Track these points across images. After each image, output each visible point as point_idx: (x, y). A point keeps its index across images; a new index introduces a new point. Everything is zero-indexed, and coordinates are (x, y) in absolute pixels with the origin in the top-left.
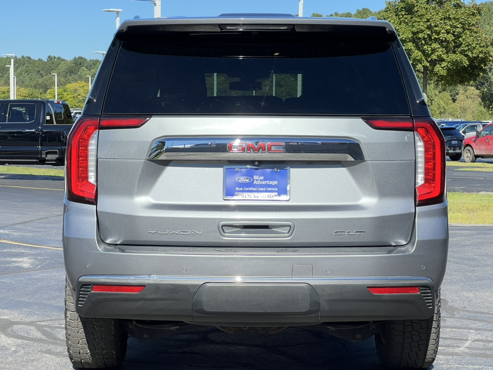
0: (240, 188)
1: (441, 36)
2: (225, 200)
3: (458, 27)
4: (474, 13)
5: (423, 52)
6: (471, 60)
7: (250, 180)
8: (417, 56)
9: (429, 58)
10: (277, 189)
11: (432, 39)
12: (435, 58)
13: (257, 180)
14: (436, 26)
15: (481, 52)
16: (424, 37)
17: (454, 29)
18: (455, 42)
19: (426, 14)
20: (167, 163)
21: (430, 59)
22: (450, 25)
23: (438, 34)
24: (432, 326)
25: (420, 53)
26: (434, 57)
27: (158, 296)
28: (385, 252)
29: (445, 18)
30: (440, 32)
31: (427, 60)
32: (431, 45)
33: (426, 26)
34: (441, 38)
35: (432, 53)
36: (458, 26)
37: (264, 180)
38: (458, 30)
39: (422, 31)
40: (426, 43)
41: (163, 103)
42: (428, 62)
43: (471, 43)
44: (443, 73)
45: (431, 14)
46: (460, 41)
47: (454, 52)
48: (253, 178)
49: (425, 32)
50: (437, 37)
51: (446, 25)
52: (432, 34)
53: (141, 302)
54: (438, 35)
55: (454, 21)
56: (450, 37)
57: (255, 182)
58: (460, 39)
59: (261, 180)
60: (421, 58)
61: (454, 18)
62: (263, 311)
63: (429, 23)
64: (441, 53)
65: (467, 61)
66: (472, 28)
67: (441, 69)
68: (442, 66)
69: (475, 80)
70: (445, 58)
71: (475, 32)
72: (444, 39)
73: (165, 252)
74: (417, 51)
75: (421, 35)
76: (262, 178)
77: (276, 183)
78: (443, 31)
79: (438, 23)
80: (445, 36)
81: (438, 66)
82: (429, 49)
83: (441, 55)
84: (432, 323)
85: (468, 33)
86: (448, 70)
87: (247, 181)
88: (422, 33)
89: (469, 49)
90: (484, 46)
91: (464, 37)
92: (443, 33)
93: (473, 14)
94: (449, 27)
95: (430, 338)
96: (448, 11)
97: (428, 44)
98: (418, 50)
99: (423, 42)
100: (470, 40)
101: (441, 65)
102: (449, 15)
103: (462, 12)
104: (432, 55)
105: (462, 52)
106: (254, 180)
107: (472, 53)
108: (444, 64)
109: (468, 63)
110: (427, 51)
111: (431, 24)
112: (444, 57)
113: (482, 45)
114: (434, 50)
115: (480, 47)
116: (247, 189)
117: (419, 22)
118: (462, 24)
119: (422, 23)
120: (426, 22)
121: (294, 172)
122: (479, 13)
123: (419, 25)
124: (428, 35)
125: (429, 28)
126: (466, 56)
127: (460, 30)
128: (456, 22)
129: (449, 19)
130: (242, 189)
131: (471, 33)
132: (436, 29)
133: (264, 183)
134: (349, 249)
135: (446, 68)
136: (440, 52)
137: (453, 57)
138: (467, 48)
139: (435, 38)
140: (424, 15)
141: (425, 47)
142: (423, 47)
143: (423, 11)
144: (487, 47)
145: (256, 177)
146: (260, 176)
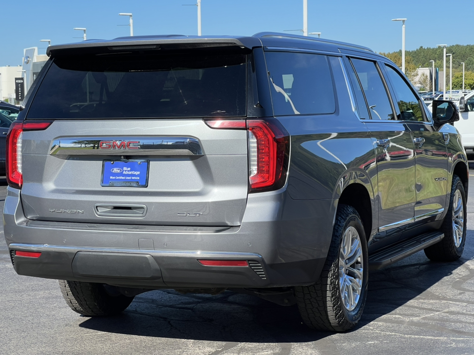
0: (113, 177)
2: (102, 186)
7: (121, 170)
10: (139, 178)
13: (126, 171)
24: (326, 295)
28: (210, 232)
37: (131, 171)
48: (123, 169)
57: (124, 173)
59: (128, 171)
62: (119, 276)
73: (53, 226)
76: (129, 169)
77: (139, 173)
84: (326, 293)
87: (119, 171)
95: (326, 305)
106: (123, 171)
116: (118, 178)
130: (114, 178)
133: (130, 173)
134: (185, 228)
145: (125, 168)
146: (128, 167)
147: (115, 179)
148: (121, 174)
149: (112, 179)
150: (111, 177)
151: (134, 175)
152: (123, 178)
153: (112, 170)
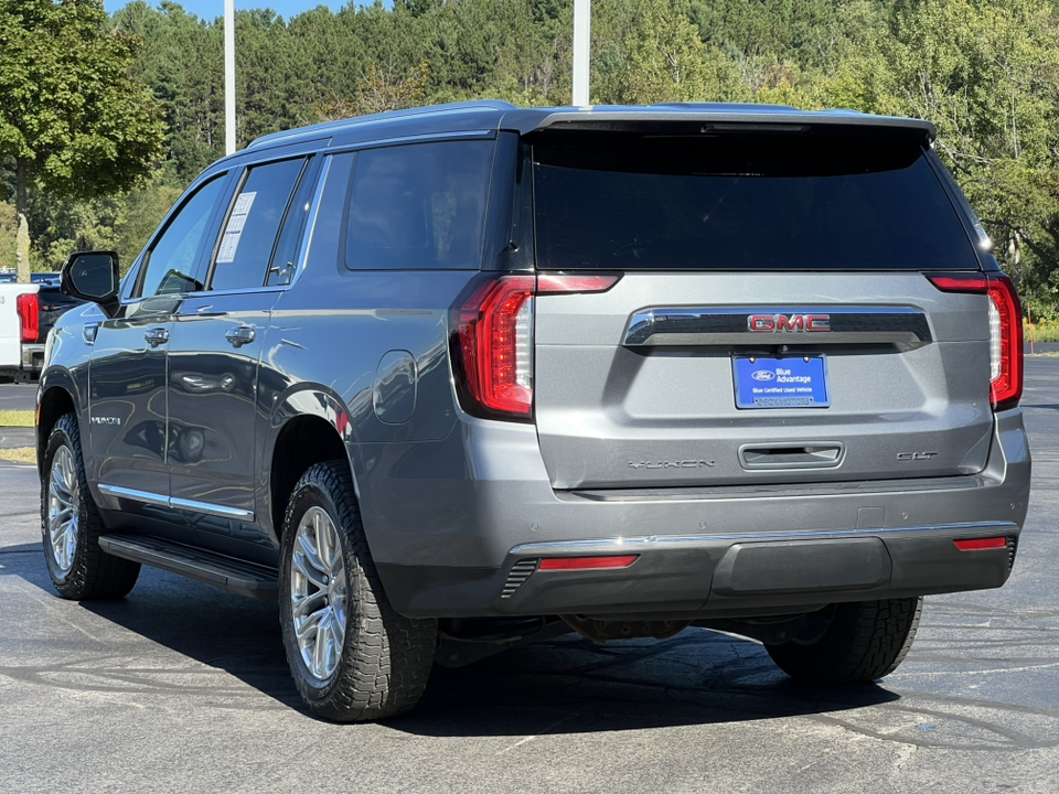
0: (759, 388)
1: (59, 95)
2: (738, 409)
3: (93, 79)
4: (121, 50)
5: (22, 127)
6: (122, 148)
7: (772, 376)
8: (11, 137)
9: (33, 140)
10: (810, 390)
11: (40, 102)
12: (48, 141)
13: (781, 376)
14: (48, 75)
15: (141, 132)
16: (24, 96)
17: (85, 83)
18: (86, 109)
19: (26, 48)
20: (647, 351)
21: (36, 143)
22: (78, 73)
23: (53, 92)
25: (16, 130)
26: (46, 139)
27: (659, 570)
29: (64, 60)
30: (56, 87)
31: (30, 146)
32: (37, 113)
33: (26, 73)
34: (60, 100)
35: (41, 132)
36: (93, 76)
37: (792, 375)
38: (93, 84)
39: (19, 84)
40: (28, 110)
41: (635, 251)
42: (32, 148)
43: (121, 112)
44: (66, 172)
45: (36, 48)
46: (97, 108)
47: (85, 130)
48: (775, 372)
49: (26, 86)
50: (50, 97)
51: (69, 74)
52: (40, 91)
53: (630, 583)
54: (53, 94)
55: (84, 66)
56: (78, 100)
57: (779, 380)
58: (99, 104)
59: (787, 376)
60: (19, 141)
61: (84, 60)
63: (33, 68)
64: (60, 131)
65: (113, 151)
66: (123, 81)
67: (59, 163)
68: (63, 158)
69: (126, 189)
70: (68, 142)
71: (127, 91)
72: (65, 102)
74: (8, 125)
75: (17, 93)
76: (788, 372)
77: (808, 379)
78: (63, 85)
79: (53, 67)
80: (68, 97)
81: (53, 157)
82: (35, 122)
83: (59, 135)
85: (114, 92)
86: (73, 168)
87: (768, 377)
88: (18, 87)
89: (117, 124)
90: (145, 121)
91: (106, 100)
92: (63, 90)
93: (121, 53)
94: (75, 79)
96: (72, 44)
97: (32, 112)
98: (10, 124)
99: (22, 107)
100: (119, 106)
101: (59, 156)
102: (75, 53)
103: (99, 47)
104: (42, 136)
105: (103, 132)
106: (777, 376)
107: (125, 135)
108: (67, 154)
109: (115, 154)
110: (30, 127)
111: (38, 69)
112: (66, 139)
113: (143, 117)
114: (44, 126)
115: (139, 121)
116: (769, 391)
117: (11, 64)
118: (101, 73)
119: (18, 68)
120: (26, 65)
121: (833, 363)
122: (131, 51)
123: (13, 71)
124: (32, 91)
125: (34, 77)
126: (114, 138)
127: (98, 86)
128: (89, 67)
129: (74, 60)
130: (761, 391)
131: (120, 91)
132: (50, 80)
133: (792, 380)
135: (71, 164)
136: (59, 127)
137: (83, 139)
138: (113, 123)
139: (47, 100)
140: (20, 50)
141: (26, 117)
142: (21, 117)
143: (19, 43)
144: (151, 123)
145: (779, 371)
146: (784, 369)
147: (764, 394)
148: (773, 383)
149: (757, 394)
150: (755, 390)
151: (801, 385)
152: (778, 390)
153: (755, 375)
